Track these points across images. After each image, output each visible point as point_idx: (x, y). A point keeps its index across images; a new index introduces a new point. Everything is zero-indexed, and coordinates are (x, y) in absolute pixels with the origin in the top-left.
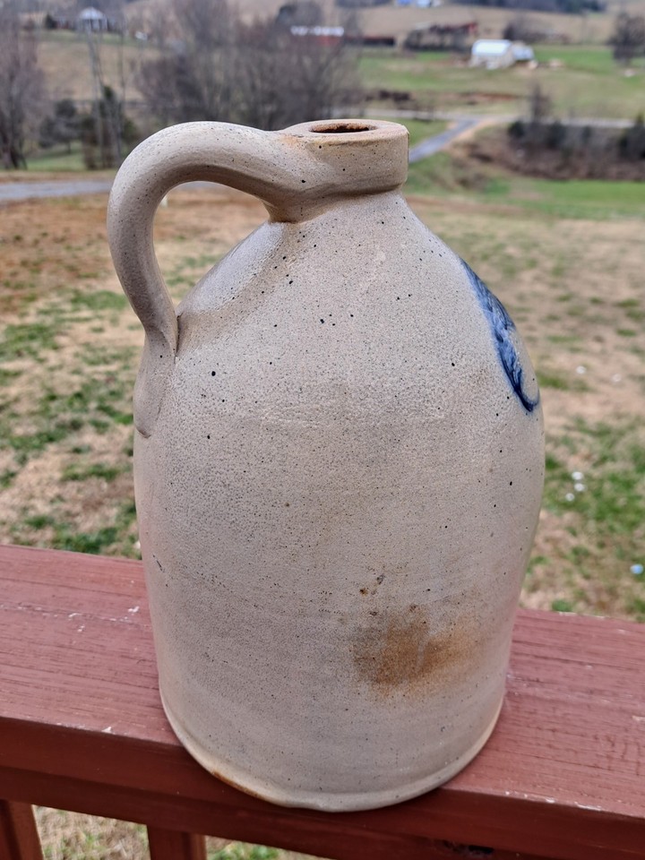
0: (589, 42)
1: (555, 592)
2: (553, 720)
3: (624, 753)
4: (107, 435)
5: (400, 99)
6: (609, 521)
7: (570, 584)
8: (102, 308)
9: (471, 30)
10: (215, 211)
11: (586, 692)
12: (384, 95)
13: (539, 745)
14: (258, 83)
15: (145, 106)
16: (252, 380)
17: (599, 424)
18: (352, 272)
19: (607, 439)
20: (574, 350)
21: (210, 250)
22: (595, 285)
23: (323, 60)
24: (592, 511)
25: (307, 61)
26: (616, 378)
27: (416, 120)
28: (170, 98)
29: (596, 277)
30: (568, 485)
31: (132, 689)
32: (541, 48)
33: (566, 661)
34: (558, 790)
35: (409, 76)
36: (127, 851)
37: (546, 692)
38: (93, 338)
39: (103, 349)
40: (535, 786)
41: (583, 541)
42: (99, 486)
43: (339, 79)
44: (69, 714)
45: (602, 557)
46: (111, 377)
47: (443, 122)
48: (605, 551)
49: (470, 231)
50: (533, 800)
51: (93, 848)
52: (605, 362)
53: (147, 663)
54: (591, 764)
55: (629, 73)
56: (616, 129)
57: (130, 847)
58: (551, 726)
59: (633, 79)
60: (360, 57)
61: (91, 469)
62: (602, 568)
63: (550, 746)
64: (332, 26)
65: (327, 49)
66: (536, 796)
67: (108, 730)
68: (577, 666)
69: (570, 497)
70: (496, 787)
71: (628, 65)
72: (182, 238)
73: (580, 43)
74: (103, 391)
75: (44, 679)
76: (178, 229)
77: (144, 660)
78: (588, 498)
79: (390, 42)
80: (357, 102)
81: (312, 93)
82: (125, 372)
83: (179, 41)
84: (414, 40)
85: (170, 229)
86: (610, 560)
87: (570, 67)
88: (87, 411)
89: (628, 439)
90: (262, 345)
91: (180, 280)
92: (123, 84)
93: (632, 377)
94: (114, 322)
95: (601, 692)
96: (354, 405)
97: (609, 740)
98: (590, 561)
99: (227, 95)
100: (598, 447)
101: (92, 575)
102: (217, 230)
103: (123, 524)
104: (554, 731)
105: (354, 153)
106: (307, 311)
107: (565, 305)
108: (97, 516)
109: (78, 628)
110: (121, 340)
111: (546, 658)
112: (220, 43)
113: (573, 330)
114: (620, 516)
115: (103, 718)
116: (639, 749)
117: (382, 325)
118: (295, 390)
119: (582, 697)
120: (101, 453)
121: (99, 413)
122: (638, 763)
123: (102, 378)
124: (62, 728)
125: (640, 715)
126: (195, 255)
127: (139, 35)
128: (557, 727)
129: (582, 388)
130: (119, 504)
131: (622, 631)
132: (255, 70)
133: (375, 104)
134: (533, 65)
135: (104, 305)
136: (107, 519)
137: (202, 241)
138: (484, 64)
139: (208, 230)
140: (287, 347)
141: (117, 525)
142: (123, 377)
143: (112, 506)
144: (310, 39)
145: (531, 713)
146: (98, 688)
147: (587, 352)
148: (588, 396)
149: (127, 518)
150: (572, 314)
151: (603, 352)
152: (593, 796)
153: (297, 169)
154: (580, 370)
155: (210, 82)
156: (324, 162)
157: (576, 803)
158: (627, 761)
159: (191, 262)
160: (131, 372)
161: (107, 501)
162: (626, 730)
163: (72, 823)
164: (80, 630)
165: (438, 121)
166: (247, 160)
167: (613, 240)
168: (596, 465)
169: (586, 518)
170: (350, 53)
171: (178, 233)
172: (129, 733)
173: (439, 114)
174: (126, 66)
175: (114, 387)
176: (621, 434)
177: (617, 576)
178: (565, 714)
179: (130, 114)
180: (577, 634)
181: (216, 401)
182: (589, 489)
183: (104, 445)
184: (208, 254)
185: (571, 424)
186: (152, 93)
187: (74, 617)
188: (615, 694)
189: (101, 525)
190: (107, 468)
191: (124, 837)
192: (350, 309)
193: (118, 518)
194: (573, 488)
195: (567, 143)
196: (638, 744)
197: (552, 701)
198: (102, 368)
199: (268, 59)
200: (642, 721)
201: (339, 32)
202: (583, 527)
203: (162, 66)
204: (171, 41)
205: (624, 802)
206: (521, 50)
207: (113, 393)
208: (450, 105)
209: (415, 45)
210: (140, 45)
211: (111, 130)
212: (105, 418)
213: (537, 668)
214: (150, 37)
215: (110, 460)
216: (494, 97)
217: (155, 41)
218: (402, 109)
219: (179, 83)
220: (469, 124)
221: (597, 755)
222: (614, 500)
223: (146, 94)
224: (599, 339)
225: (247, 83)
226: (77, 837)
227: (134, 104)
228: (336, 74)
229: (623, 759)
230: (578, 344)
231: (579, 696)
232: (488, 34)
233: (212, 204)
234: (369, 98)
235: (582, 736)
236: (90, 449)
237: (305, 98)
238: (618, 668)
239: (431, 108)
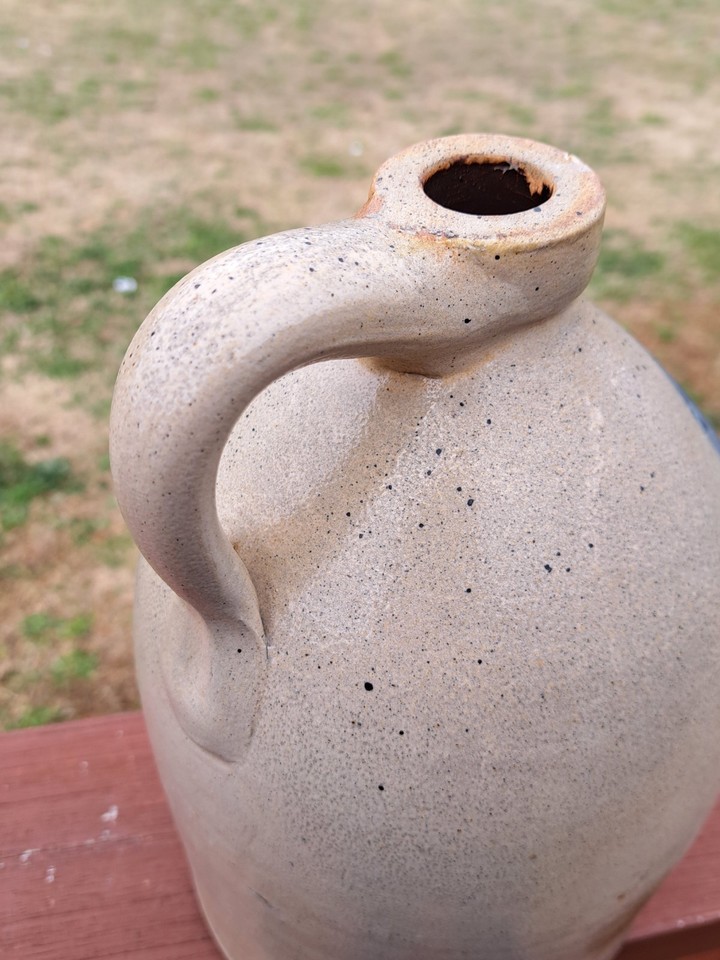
16: (453, 695)
18: (568, 463)
53: (175, 901)
77: (168, 896)
90: (453, 630)
96: (627, 696)
101: (20, 771)
105: (556, 258)
106: (517, 553)
109: (45, 874)
117: (635, 547)
118: (533, 699)
140: (501, 627)
153: (456, 301)
156: (503, 281)
164: (50, 879)
166: (381, 315)
181: (385, 734)
187: (31, 858)
192: (585, 534)
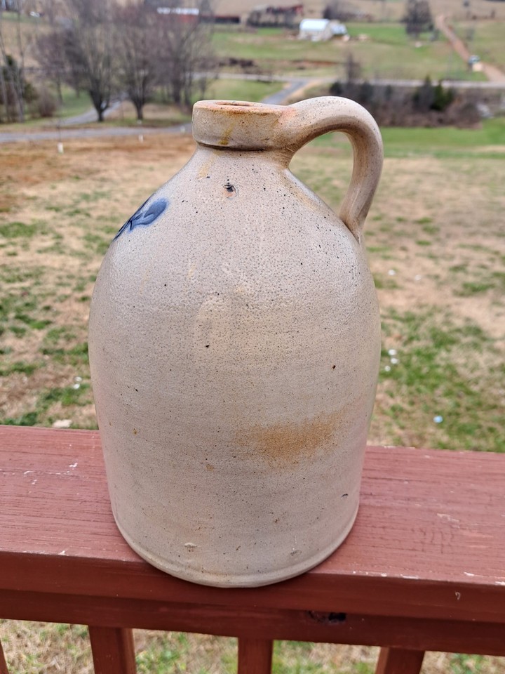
0: (388, 21)
1: (380, 440)
2: (383, 520)
3: (433, 539)
4: (25, 338)
5: (246, 65)
6: (417, 385)
7: (390, 433)
8: (14, 236)
9: (298, 11)
10: (103, 155)
11: (405, 500)
12: (233, 62)
13: (374, 538)
14: (133, 52)
15: (40, 72)
17: (407, 313)
19: (413, 324)
20: (386, 258)
21: (101, 187)
22: (399, 208)
23: (184, 34)
24: (404, 379)
25: (171, 35)
26: (418, 278)
27: (259, 81)
28: (62, 65)
29: (399, 202)
30: (386, 359)
31: (77, 523)
32: (352, 25)
33: (391, 479)
34: (389, 567)
35: (252, 47)
36: (60, 665)
37: (378, 502)
38: (8, 260)
39: (18, 269)
40: (372, 566)
41: (398, 401)
42: (21, 380)
43: (197, 49)
44: (32, 544)
45: (413, 412)
46: (25, 292)
47: (281, 83)
48: (415, 407)
49: (305, 168)
50: (372, 576)
51: (32, 665)
52: (409, 265)
53: (88, 503)
54: (410, 548)
55: (418, 44)
56: (410, 88)
57: (62, 661)
58: (382, 525)
59: (421, 49)
60: (213, 31)
61: (13, 367)
62: (414, 419)
63: (382, 538)
64: (190, 7)
65: (187, 26)
66: (374, 573)
67: (63, 553)
68: (397, 482)
69: (387, 369)
70: (346, 569)
71: (417, 39)
72: (78, 178)
73: (381, 21)
74: (19, 303)
75: (9, 521)
76: (74, 171)
77: (85, 501)
78: (401, 369)
79: (236, 20)
80: (213, 67)
81: (177, 61)
82: (37, 287)
83: (67, 18)
84: (255, 19)
85: (67, 171)
86: (419, 414)
87: (374, 40)
88: (7, 320)
89: (428, 323)
91: (77, 212)
92: (22, 54)
93: (429, 276)
94: (25, 247)
95: (415, 499)
97: (422, 531)
98: (405, 415)
99: (108, 63)
100: (406, 330)
101: (39, 442)
102: (105, 171)
103: (42, 409)
104: (384, 527)
107: (378, 223)
108: (20, 404)
109: (32, 481)
110: (31, 261)
111: (376, 478)
112: (99, 21)
113: (385, 242)
114: (425, 381)
115: (58, 545)
116: (442, 535)
119: (402, 503)
120: (21, 353)
121: (17, 321)
122: (442, 545)
123: (18, 293)
124: (28, 554)
125: (442, 513)
126: (89, 192)
127: (33, 14)
128: (387, 525)
129: (393, 286)
130: (38, 393)
131: (427, 457)
132: (131, 43)
133: (226, 69)
134: (346, 38)
135: (16, 234)
136: (29, 405)
137: (94, 179)
138: (309, 37)
139: (98, 171)
141: (37, 410)
142: (35, 291)
143: (33, 395)
144: (173, 17)
145: (368, 517)
146: (52, 524)
147: (395, 259)
148: (398, 292)
149: (46, 404)
150: (383, 230)
151: (408, 258)
152: (413, 570)
154: (391, 273)
155: (93, 53)
157: (401, 575)
158: (434, 544)
159: (86, 197)
160: (41, 287)
161: (28, 391)
162: (433, 524)
163: (14, 648)
164: (34, 483)
165: (276, 82)
167: (411, 173)
168: (405, 344)
169: (400, 384)
170: (205, 29)
171: (74, 174)
172: (80, 553)
173: (276, 77)
174: (24, 39)
175: (28, 299)
176: (423, 319)
177: (424, 425)
178: (391, 516)
179: (29, 78)
180: (397, 461)
182: (401, 362)
183: (23, 347)
184: (99, 190)
185: (386, 313)
186: (46, 60)
187: (27, 474)
188: (424, 500)
189: (24, 411)
190: (26, 365)
191: (57, 654)
193: (38, 405)
194: (390, 362)
195: (374, 99)
196: (441, 532)
197: (381, 508)
198: (17, 285)
199: (140, 33)
200: (443, 517)
201: (195, 12)
202: (398, 391)
203: (54, 38)
204: (59, 18)
205: (434, 572)
206: (337, 27)
207: (27, 305)
208: (284, 69)
209: (255, 23)
210: (35, 22)
211: (13, 91)
212: (22, 325)
213: (370, 486)
214: (41, 15)
215: (28, 359)
216: (318, 63)
217: (47, 18)
218: (248, 73)
219: (68, 53)
220: (300, 84)
221: (415, 542)
222: (419, 369)
223: (41, 62)
224: (404, 249)
225: (124, 53)
226: (20, 658)
227: (31, 69)
228: (195, 45)
229: (432, 543)
230: (388, 253)
231: (400, 503)
232: (311, 14)
233: (100, 149)
234: (222, 65)
235: (403, 529)
236: (11, 350)
237: (171, 65)
238: (426, 482)
239: (270, 72)
